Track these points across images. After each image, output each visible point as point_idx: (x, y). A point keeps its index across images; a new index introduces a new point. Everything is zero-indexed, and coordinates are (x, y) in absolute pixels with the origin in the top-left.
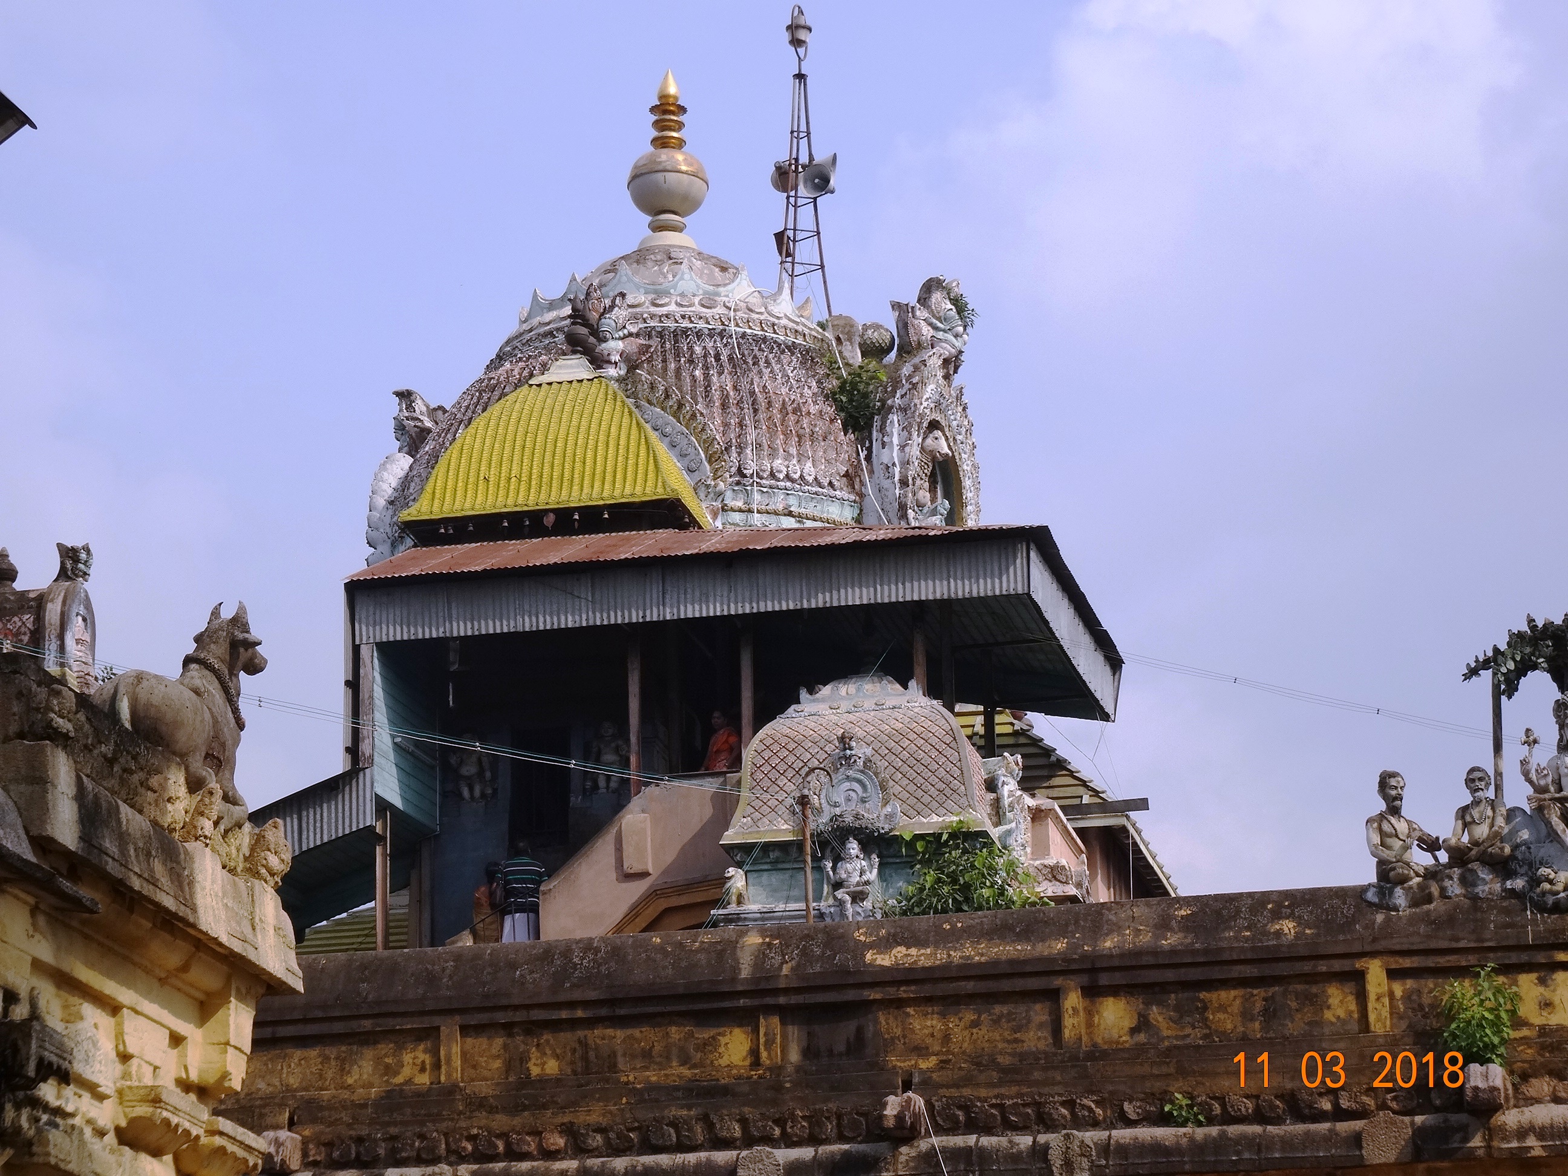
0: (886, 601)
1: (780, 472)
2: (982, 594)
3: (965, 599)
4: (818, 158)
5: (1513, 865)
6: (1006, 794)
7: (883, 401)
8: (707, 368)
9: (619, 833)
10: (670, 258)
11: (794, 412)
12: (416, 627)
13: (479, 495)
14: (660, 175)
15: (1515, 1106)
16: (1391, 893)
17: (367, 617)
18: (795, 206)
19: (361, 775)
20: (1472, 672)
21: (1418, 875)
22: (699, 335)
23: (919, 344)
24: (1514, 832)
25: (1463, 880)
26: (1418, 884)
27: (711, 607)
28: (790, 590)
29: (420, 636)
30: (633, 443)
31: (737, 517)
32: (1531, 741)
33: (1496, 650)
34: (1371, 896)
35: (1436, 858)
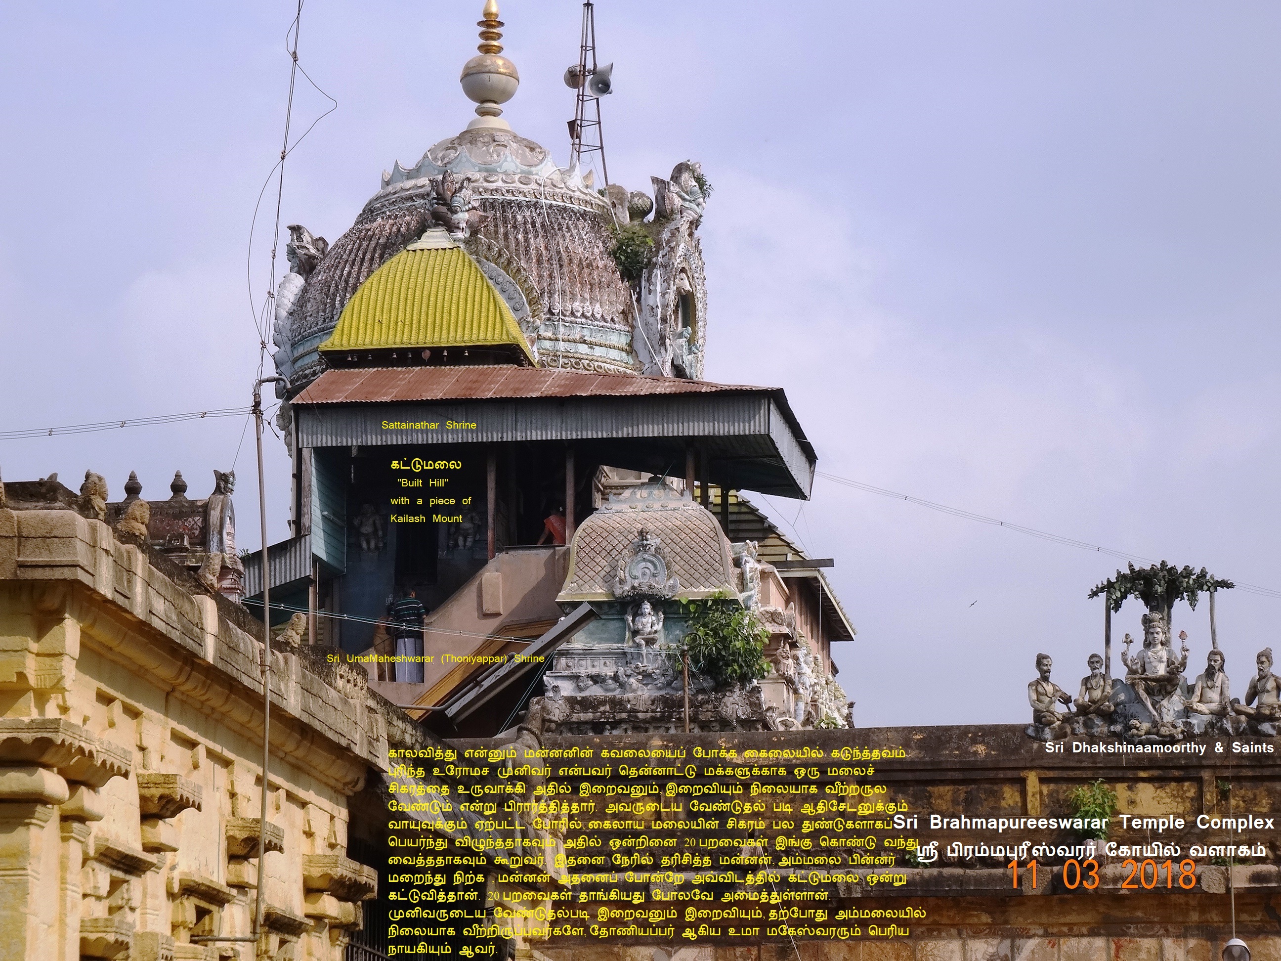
0: (671, 435)
1: (578, 311)
2: (737, 434)
3: (724, 436)
4: (601, 66)
5: (1115, 717)
6: (748, 570)
7: (650, 260)
8: (527, 233)
9: (480, 584)
10: (494, 141)
11: (588, 266)
12: (341, 437)
13: (375, 334)
14: (486, 76)
15: (1112, 862)
16: (1043, 731)
17: (307, 430)
18: (582, 101)
19: (303, 540)
20: (1094, 594)
21: (1059, 720)
22: (519, 205)
23: (672, 211)
24: (1115, 695)
25: (1085, 724)
26: (1059, 726)
27: (549, 433)
28: (604, 425)
29: (345, 444)
30: (484, 301)
31: (547, 344)
32: (1128, 641)
33: (1109, 581)
34: (1030, 731)
35: (1069, 709)
